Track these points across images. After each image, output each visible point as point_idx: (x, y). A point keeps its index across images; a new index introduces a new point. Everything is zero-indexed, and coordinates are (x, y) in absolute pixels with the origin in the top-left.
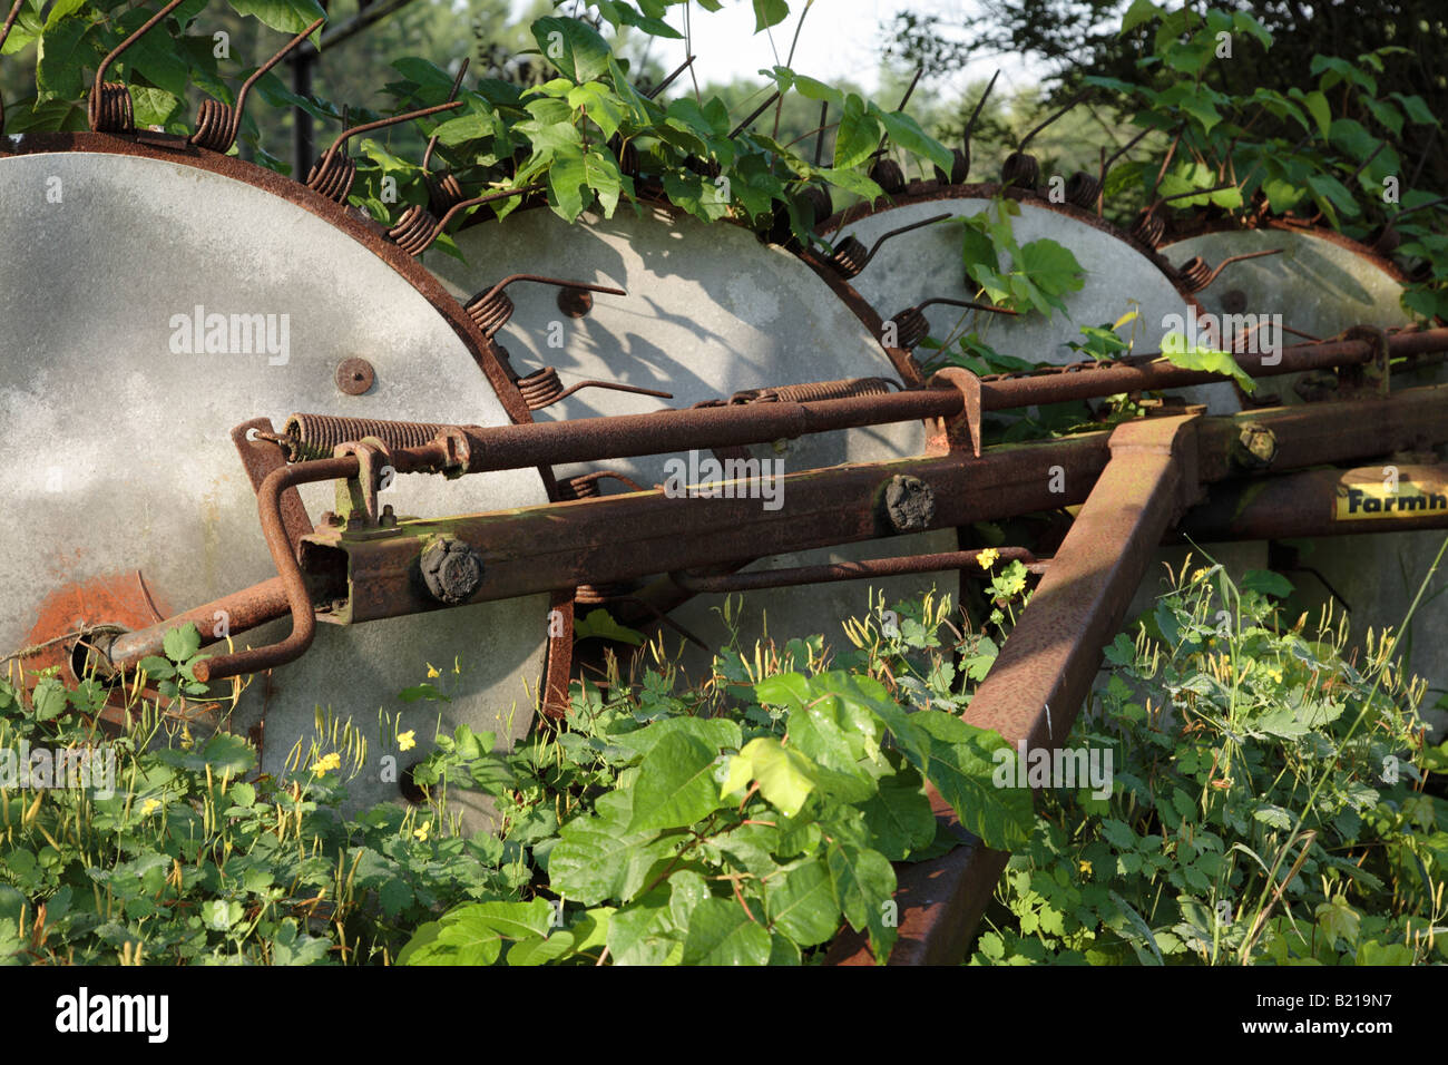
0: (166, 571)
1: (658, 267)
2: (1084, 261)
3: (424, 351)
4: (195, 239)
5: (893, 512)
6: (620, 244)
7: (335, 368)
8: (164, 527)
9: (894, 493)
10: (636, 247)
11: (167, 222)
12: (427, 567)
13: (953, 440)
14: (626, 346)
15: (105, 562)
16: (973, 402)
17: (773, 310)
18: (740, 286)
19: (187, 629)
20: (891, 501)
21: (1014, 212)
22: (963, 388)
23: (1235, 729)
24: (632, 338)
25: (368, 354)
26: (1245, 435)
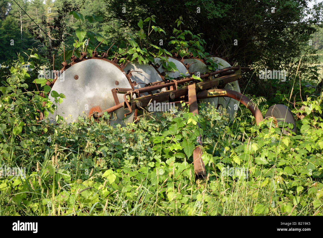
0: (101, 105)
1: (138, 68)
2: (176, 64)
3: (123, 80)
4: (102, 68)
5: (171, 97)
6: (134, 65)
7: (115, 82)
8: (101, 101)
9: (171, 95)
10: (136, 65)
11: (100, 66)
12: (137, 104)
13: (174, 88)
14: (134, 77)
15: (96, 105)
16: (176, 84)
17: (150, 73)
18: (147, 70)
19: (106, 112)
20: (171, 96)
21: (168, 58)
22: (175, 82)
23: (212, 120)
24: (135, 76)
25: (118, 80)
26: (199, 86)
